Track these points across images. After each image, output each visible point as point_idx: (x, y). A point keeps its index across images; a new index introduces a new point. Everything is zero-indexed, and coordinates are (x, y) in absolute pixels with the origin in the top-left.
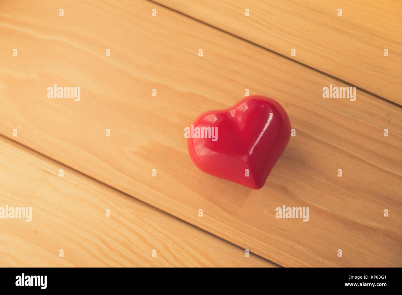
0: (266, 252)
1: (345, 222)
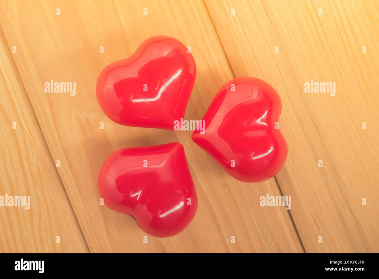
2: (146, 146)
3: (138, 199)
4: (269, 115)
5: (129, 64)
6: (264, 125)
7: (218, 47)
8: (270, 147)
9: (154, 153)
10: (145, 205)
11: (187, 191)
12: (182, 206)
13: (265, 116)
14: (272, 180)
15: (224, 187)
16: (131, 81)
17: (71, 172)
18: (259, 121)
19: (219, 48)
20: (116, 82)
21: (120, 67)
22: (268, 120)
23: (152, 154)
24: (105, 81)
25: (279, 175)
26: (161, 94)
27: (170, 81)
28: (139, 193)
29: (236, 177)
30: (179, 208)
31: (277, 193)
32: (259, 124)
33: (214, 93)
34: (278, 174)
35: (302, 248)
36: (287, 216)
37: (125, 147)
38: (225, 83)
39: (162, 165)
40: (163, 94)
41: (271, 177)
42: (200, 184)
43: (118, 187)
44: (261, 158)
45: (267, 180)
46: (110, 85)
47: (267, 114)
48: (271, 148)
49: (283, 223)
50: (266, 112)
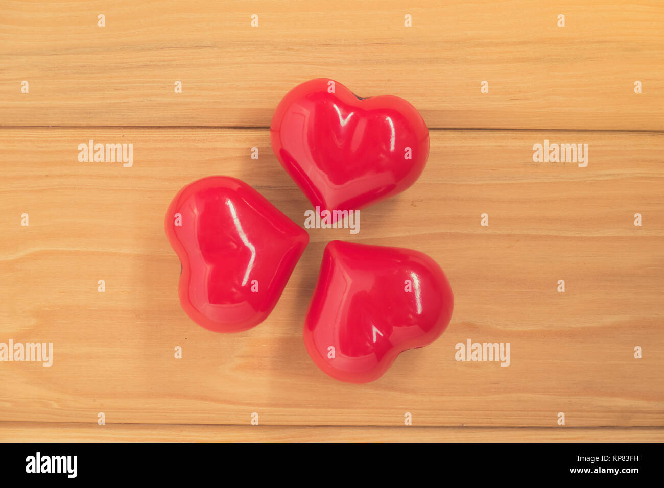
0: (486, 420)
1: (572, 335)
2: (314, 290)
3: (382, 335)
4: (340, 104)
5: (190, 270)
6: (352, 117)
7: (218, 134)
8: (385, 122)
9: (328, 285)
10: (394, 328)
11: (399, 261)
12: (417, 278)
13: (340, 111)
14: (432, 134)
15: (415, 206)
16: (214, 276)
17: (307, 408)
18: (343, 122)
19: (219, 132)
20: (207, 299)
21: (189, 285)
22: (347, 108)
23: (327, 289)
24: (199, 312)
25: (429, 122)
26: (249, 242)
27: (237, 222)
28: (375, 330)
29: (408, 185)
30: (419, 283)
31: (452, 135)
32: (347, 124)
33: (279, 166)
34: (427, 123)
35: (543, 133)
36: (491, 135)
37: (303, 320)
38: (271, 146)
39: (349, 280)
40: (251, 239)
41: (428, 134)
42: (396, 237)
43: (354, 354)
44: (396, 141)
45: (430, 142)
46: (208, 309)
47: (339, 106)
48: (388, 121)
49: (497, 144)
50: (335, 106)
